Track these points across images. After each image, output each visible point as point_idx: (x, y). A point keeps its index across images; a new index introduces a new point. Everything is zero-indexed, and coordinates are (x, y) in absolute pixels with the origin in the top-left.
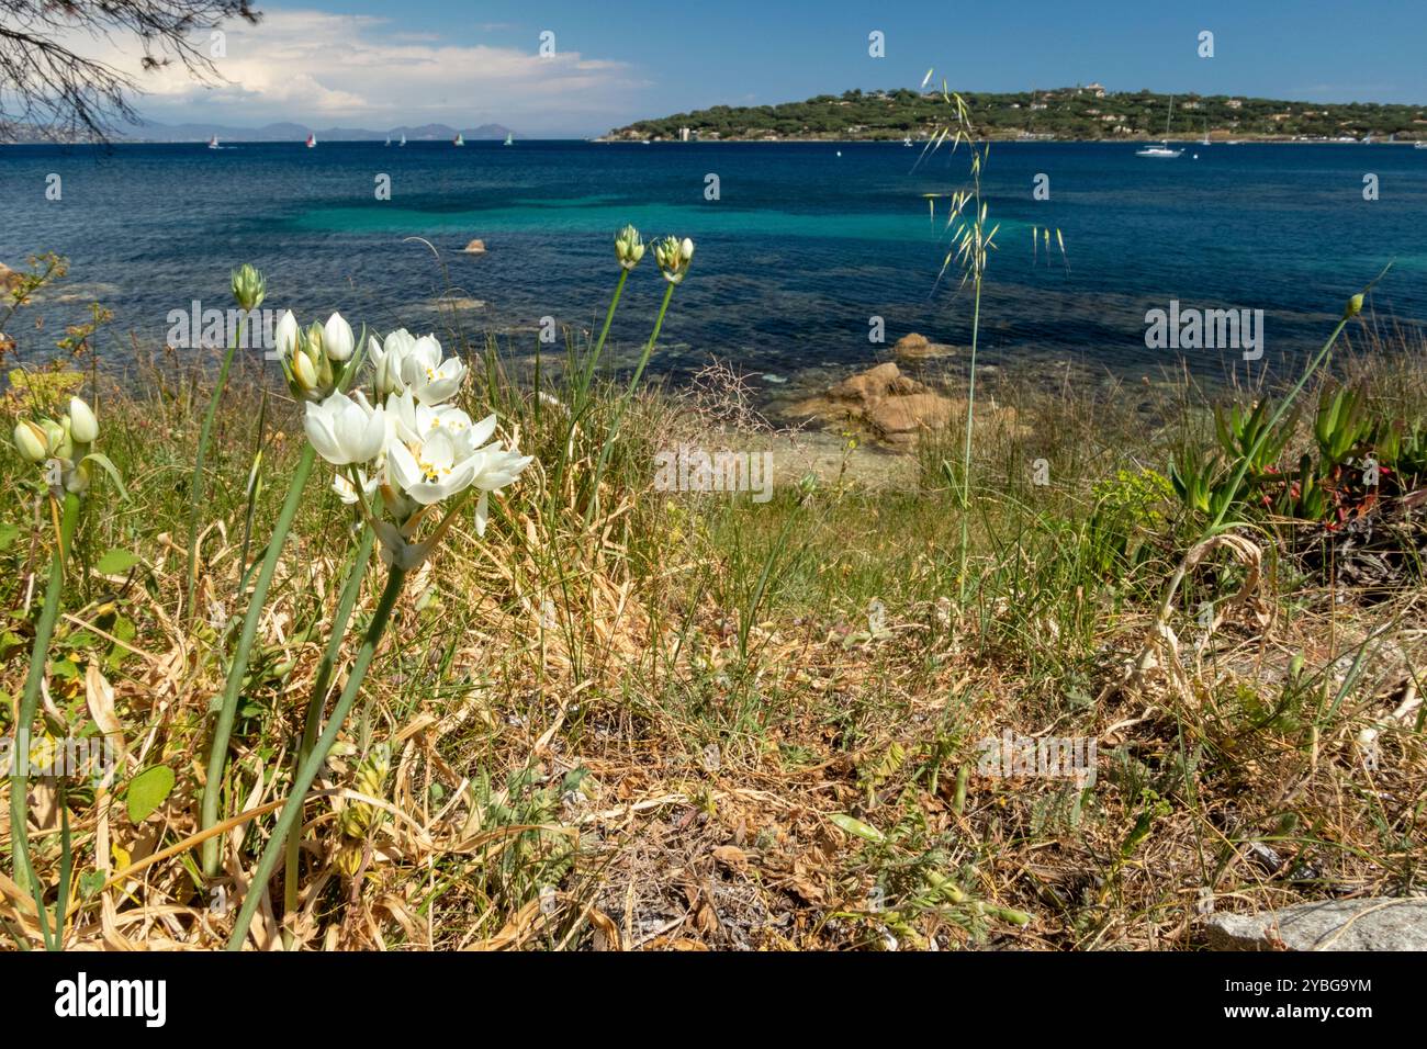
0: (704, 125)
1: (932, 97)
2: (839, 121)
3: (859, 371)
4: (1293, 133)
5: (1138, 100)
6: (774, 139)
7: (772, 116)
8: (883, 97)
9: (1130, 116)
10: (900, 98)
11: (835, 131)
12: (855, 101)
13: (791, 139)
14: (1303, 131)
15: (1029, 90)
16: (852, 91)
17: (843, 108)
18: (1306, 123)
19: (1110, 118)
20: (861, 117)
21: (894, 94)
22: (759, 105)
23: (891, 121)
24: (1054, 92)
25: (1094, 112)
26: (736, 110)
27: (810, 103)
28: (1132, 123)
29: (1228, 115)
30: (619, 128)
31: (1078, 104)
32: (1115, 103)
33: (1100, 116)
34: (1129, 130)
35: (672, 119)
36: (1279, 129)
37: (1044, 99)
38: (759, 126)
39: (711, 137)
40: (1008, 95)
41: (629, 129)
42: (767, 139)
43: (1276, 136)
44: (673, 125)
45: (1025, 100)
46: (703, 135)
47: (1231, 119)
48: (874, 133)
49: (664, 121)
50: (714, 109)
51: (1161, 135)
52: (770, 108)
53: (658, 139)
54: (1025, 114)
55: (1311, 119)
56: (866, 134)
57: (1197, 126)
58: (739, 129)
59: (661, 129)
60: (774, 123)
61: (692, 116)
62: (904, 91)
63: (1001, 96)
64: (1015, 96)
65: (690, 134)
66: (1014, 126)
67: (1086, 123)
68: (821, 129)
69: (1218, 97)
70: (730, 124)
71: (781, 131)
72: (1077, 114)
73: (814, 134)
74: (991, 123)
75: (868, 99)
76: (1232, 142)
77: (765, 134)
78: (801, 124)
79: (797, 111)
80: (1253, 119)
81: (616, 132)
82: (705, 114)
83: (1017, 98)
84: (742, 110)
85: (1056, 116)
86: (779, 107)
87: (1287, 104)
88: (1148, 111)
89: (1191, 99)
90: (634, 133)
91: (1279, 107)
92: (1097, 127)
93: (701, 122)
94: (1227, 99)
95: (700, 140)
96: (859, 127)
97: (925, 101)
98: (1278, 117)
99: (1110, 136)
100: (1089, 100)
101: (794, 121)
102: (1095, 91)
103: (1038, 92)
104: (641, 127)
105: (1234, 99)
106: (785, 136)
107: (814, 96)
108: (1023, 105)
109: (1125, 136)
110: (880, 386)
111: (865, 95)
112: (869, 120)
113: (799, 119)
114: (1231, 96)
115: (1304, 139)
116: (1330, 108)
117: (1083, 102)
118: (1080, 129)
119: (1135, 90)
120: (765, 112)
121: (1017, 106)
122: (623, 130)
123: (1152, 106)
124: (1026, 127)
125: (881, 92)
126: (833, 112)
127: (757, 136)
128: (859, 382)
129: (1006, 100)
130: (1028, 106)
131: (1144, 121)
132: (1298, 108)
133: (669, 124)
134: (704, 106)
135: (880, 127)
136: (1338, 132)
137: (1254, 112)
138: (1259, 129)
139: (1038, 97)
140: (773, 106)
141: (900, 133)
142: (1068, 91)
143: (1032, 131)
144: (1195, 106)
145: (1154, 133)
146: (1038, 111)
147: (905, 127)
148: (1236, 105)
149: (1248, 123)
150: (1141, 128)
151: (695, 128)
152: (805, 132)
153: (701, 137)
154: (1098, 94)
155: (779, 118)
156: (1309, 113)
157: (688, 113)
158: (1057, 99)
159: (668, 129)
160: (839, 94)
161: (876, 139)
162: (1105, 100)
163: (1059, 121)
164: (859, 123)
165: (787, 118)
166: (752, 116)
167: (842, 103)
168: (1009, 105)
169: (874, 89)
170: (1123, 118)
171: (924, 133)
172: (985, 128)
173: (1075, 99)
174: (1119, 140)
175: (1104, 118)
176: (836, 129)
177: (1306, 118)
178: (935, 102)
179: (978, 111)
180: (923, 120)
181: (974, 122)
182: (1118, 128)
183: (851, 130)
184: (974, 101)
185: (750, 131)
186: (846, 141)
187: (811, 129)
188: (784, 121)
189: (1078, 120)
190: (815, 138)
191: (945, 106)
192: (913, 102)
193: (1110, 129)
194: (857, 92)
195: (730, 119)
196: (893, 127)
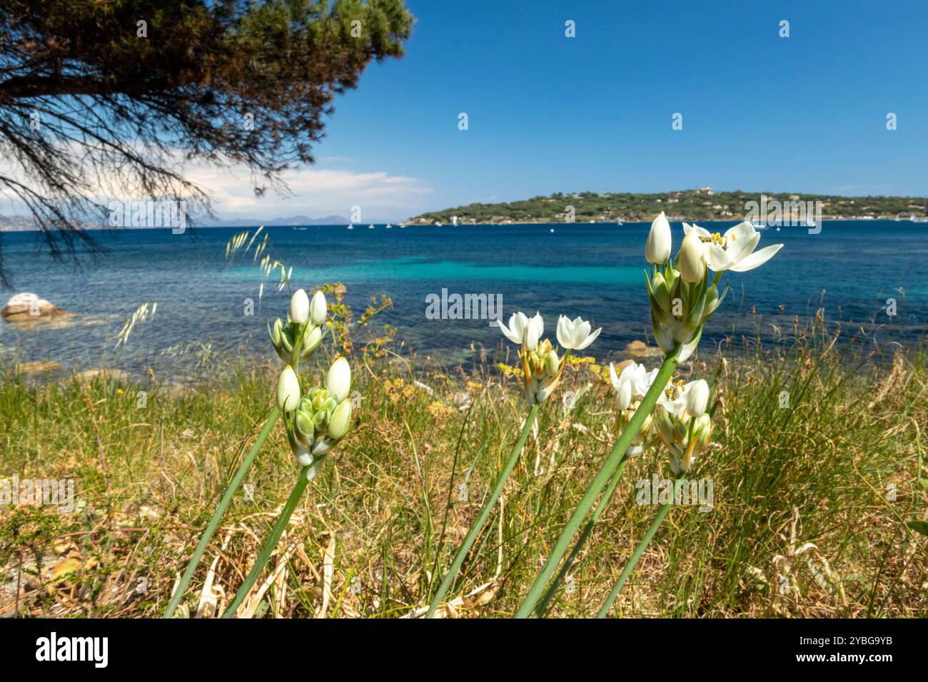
0: (466, 214)
1: (607, 196)
2: (549, 211)
4: (833, 214)
5: (734, 196)
6: (509, 222)
7: (508, 208)
8: (576, 197)
9: (730, 206)
10: (586, 197)
11: (548, 217)
12: (559, 199)
13: (520, 222)
14: (840, 213)
15: (666, 191)
16: (557, 193)
17: (552, 203)
18: (841, 208)
19: (718, 207)
20: (563, 208)
21: (583, 195)
22: (499, 201)
23: (583, 210)
24: (682, 192)
25: (708, 203)
26: (485, 205)
27: (531, 200)
28: (732, 210)
30: (413, 216)
31: (698, 199)
32: (718, 198)
33: (712, 206)
34: (731, 214)
35: (446, 211)
36: (825, 212)
37: (676, 196)
38: (500, 215)
39: (471, 221)
40: (654, 195)
41: (419, 217)
42: (505, 222)
43: (823, 216)
44: (447, 215)
45: (664, 197)
49: (441, 213)
50: (472, 206)
52: (506, 204)
53: (437, 223)
54: (665, 205)
55: (844, 206)
58: (488, 216)
59: (439, 217)
60: (509, 212)
61: (458, 209)
62: (589, 193)
63: (649, 195)
64: (658, 195)
65: (458, 220)
67: (704, 210)
68: (538, 216)
69: (784, 194)
70: (482, 214)
71: (514, 217)
72: (698, 205)
73: (534, 219)
74: (645, 211)
75: (567, 198)
77: (504, 219)
78: (526, 213)
79: (523, 206)
81: (411, 219)
82: (466, 208)
83: (659, 196)
84: (489, 205)
85: (685, 206)
86: (512, 203)
87: (827, 197)
88: (741, 202)
89: (768, 195)
90: (423, 220)
91: (823, 199)
92: (710, 212)
93: (464, 212)
94: (790, 195)
95: (464, 223)
96: (562, 214)
97: (603, 198)
98: (823, 205)
99: (720, 217)
100: (704, 196)
101: (521, 212)
102: (707, 191)
103: (672, 193)
104: (427, 216)
105: (794, 194)
106: (517, 220)
107: (533, 196)
108: (663, 200)
109: (729, 217)
111: (565, 195)
113: (524, 210)
114: (792, 193)
115: (841, 218)
116: (854, 199)
117: (701, 197)
118: (700, 213)
119: (732, 190)
120: (504, 206)
121: (659, 201)
122: (416, 218)
123: (743, 199)
125: (574, 194)
126: (546, 205)
127: (499, 221)
129: (653, 198)
130: (666, 200)
131: (739, 208)
132: (835, 199)
133: (445, 214)
134: (466, 203)
136: (862, 213)
139: (672, 195)
140: (509, 203)
141: (587, 218)
142: (690, 191)
143: (670, 215)
144: (771, 199)
146: (673, 204)
147: (590, 214)
150: (738, 212)
151: (461, 216)
152: (528, 218)
153: (464, 221)
154: (710, 193)
155: (513, 210)
156: (842, 203)
157: (456, 207)
158: (684, 197)
159: (444, 217)
160: (548, 195)
162: (715, 196)
163: (687, 209)
165: (517, 210)
166: (495, 209)
167: (551, 201)
168: (654, 200)
169: (570, 192)
170: (726, 207)
171: (603, 218)
172: (641, 214)
173: (695, 196)
174: (725, 220)
175: (714, 207)
176: (548, 215)
177: (840, 205)
178: (609, 199)
179: (635, 204)
180: (601, 210)
181: (634, 210)
182: (724, 213)
183: (557, 216)
184: (632, 198)
185: (495, 218)
186: (556, 223)
187: (532, 216)
188: (515, 212)
189: (698, 209)
190: (535, 221)
191: (615, 201)
192: (594, 199)
193: (718, 213)
194: (560, 194)
195: (482, 211)
196: (585, 214)
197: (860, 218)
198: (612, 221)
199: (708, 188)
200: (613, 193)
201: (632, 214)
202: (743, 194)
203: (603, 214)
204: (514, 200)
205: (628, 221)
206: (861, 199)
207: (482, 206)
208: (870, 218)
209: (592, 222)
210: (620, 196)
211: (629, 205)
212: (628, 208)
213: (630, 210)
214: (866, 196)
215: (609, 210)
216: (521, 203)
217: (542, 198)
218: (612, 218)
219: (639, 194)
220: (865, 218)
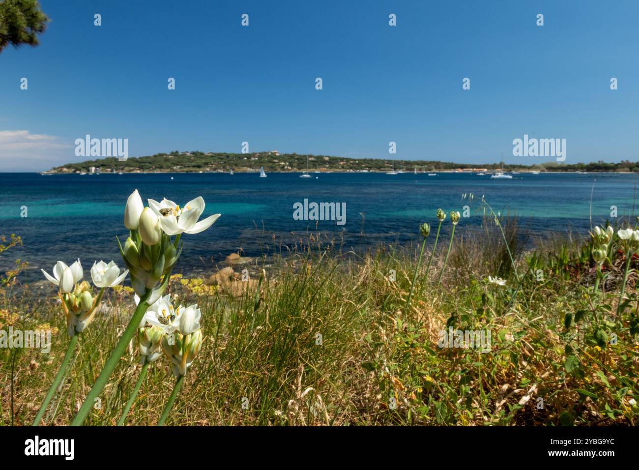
0: (102, 165)
1: (210, 155)
2: (169, 164)
4: (347, 169)
5: (292, 157)
6: (139, 172)
7: (137, 162)
8: (188, 154)
9: (290, 163)
10: (196, 155)
11: (168, 168)
12: (176, 155)
13: (145, 172)
14: (351, 168)
15: (250, 152)
16: (174, 151)
17: (171, 159)
18: (351, 165)
19: (283, 163)
20: (179, 162)
21: (193, 153)
23: (193, 164)
24: (260, 153)
25: (276, 161)
27: (155, 156)
28: (291, 165)
29: (325, 162)
30: (56, 166)
31: (270, 158)
32: (283, 158)
34: (290, 168)
35: (85, 163)
36: (343, 167)
37: (256, 156)
38: (131, 166)
39: (106, 171)
40: (242, 154)
41: (62, 167)
42: (135, 172)
43: (342, 170)
44: (86, 165)
45: (249, 156)
46: (102, 170)
47: (326, 164)
48: (185, 169)
49: (81, 164)
50: (107, 158)
51: (302, 170)
52: (135, 158)
53: (78, 172)
54: (250, 161)
55: (353, 164)
56: (182, 170)
57: (315, 166)
58: (121, 167)
59: (79, 167)
60: (139, 165)
61: (96, 162)
62: (198, 152)
63: (239, 155)
65: (96, 170)
66: (246, 166)
67: (274, 165)
68: (161, 167)
69: (320, 156)
71: (142, 168)
72: (270, 162)
73: (158, 170)
74: (236, 165)
75: (182, 155)
76: (329, 172)
77: (134, 170)
78: (151, 165)
79: (149, 160)
80: (333, 164)
81: (54, 169)
82: (103, 161)
83: (245, 155)
85: (262, 162)
86: (140, 158)
87: (344, 159)
88: (296, 161)
89: (311, 156)
90: (65, 170)
91: (342, 160)
92: (278, 167)
93: (101, 164)
94: (323, 156)
95: (101, 172)
96: (179, 167)
97: (207, 156)
98: (342, 163)
99: (283, 170)
100: (273, 156)
101: (148, 164)
102: (276, 153)
103: (254, 153)
104: (69, 167)
105: (326, 156)
107: (156, 153)
108: (248, 158)
109: (289, 170)
110: (226, 277)
111: (180, 153)
112: (183, 164)
113: (150, 163)
115: (351, 171)
116: (358, 160)
117: (272, 157)
118: (272, 168)
119: (291, 153)
121: (246, 158)
122: (58, 168)
123: (297, 159)
124: (250, 166)
125: (187, 152)
126: (167, 160)
127: (130, 171)
128: (216, 277)
129: (241, 156)
130: (250, 158)
131: (295, 164)
132: (348, 160)
133: (84, 165)
135: (188, 167)
136: (362, 168)
137: (333, 161)
138: (336, 168)
139: (254, 155)
140: (137, 157)
141: (197, 169)
142: (265, 153)
143: (253, 168)
144: (313, 159)
145: (300, 169)
146: (254, 161)
147: (199, 167)
148: (327, 159)
149: (332, 165)
150: (295, 167)
151: (98, 167)
152: (153, 169)
154: (277, 154)
155: (141, 163)
156: (352, 162)
157: (94, 160)
158: (261, 156)
159: (83, 168)
160: (168, 153)
161: (187, 172)
162: (280, 156)
163: (263, 164)
164: (178, 165)
165: (144, 163)
166: (127, 162)
167: (170, 157)
168: (242, 158)
169: (184, 151)
170: (287, 163)
171: (208, 169)
172: (234, 167)
173: (268, 156)
174: (287, 172)
175: (280, 163)
176: (168, 167)
177: (351, 163)
178: (212, 157)
179: (230, 160)
180: (206, 164)
181: (229, 165)
182: (286, 167)
183: (175, 168)
184: (228, 156)
185: (127, 168)
186: (174, 172)
187: (156, 168)
188: (143, 164)
189: (270, 164)
190: (157, 171)
191: (216, 158)
192: (203, 156)
193: (283, 167)
194: (177, 152)
195: (116, 163)
196: (194, 166)
197: (361, 171)
198: (214, 172)
199: (276, 151)
200: (214, 152)
201: (228, 167)
202: (297, 155)
203: (208, 167)
204: (141, 156)
205: (225, 172)
206: (361, 160)
207: (116, 159)
208: (366, 171)
209: (201, 172)
210: (219, 155)
211: (225, 160)
212: (225, 163)
213: (227, 164)
214: (364, 158)
215: (212, 164)
216: (147, 158)
217: (163, 155)
218: (215, 169)
219: (232, 154)
220: (364, 171)
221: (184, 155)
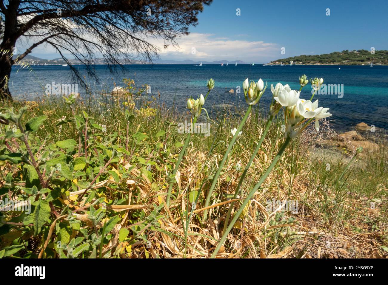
0: (297, 60)
2: (340, 59)
3: (344, 132)
6: (319, 64)
7: (319, 58)
8: (355, 52)
11: (339, 62)
12: (346, 53)
13: (324, 64)
16: (345, 50)
17: (342, 55)
20: (348, 58)
21: (359, 51)
22: (315, 55)
23: (358, 59)
26: (308, 56)
27: (331, 54)
30: (273, 61)
35: (288, 59)
38: (315, 61)
39: (299, 64)
41: (276, 61)
42: (317, 64)
44: (288, 60)
46: (297, 63)
48: (352, 63)
49: (286, 59)
50: (301, 56)
53: (284, 64)
56: (349, 63)
58: (308, 61)
59: (285, 61)
60: (319, 60)
61: (294, 58)
62: (363, 50)
65: (293, 63)
68: (334, 61)
70: (305, 60)
71: (321, 62)
73: (332, 63)
75: (350, 53)
77: (316, 63)
78: (328, 60)
79: (327, 56)
81: (272, 62)
82: (298, 57)
84: (310, 56)
90: (277, 63)
93: (296, 59)
95: (296, 64)
96: (347, 61)
101: (326, 59)
104: (279, 61)
106: (323, 63)
107: (332, 52)
110: (350, 137)
111: (349, 51)
112: (351, 59)
113: (327, 58)
120: (317, 56)
122: (274, 62)
125: (355, 51)
126: (339, 56)
127: (314, 63)
128: (343, 136)
133: (287, 60)
134: (298, 55)
135: (354, 61)
140: (319, 55)
141: (361, 63)
147: (362, 61)
151: (295, 61)
152: (329, 62)
153: (296, 63)
155: (321, 58)
157: (293, 57)
159: (287, 61)
160: (341, 51)
161: (352, 64)
164: (347, 60)
165: (323, 58)
166: (312, 58)
169: (352, 50)
183: (344, 62)
185: (312, 62)
186: (342, 65)
187: (331, 61)
188: (322, 59)
190: (332, 64)
194: (347, 51)
195: (306, 59)
196: (359, 61)
204: (322, 54)
207: (306, 56)
215: (373, 59)
217: (337, 53)
221: (352, 53)
